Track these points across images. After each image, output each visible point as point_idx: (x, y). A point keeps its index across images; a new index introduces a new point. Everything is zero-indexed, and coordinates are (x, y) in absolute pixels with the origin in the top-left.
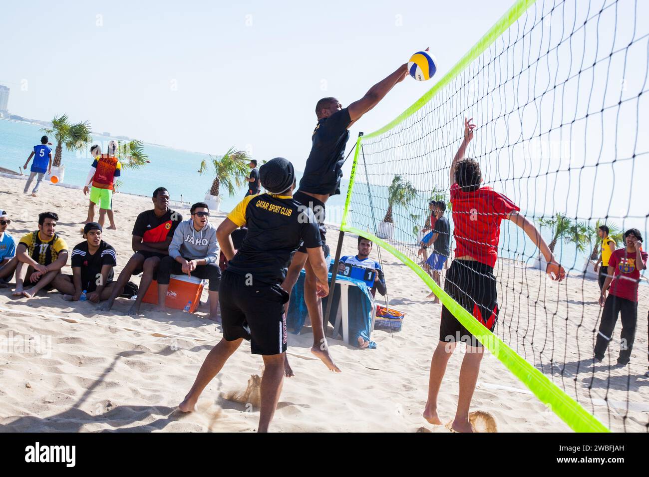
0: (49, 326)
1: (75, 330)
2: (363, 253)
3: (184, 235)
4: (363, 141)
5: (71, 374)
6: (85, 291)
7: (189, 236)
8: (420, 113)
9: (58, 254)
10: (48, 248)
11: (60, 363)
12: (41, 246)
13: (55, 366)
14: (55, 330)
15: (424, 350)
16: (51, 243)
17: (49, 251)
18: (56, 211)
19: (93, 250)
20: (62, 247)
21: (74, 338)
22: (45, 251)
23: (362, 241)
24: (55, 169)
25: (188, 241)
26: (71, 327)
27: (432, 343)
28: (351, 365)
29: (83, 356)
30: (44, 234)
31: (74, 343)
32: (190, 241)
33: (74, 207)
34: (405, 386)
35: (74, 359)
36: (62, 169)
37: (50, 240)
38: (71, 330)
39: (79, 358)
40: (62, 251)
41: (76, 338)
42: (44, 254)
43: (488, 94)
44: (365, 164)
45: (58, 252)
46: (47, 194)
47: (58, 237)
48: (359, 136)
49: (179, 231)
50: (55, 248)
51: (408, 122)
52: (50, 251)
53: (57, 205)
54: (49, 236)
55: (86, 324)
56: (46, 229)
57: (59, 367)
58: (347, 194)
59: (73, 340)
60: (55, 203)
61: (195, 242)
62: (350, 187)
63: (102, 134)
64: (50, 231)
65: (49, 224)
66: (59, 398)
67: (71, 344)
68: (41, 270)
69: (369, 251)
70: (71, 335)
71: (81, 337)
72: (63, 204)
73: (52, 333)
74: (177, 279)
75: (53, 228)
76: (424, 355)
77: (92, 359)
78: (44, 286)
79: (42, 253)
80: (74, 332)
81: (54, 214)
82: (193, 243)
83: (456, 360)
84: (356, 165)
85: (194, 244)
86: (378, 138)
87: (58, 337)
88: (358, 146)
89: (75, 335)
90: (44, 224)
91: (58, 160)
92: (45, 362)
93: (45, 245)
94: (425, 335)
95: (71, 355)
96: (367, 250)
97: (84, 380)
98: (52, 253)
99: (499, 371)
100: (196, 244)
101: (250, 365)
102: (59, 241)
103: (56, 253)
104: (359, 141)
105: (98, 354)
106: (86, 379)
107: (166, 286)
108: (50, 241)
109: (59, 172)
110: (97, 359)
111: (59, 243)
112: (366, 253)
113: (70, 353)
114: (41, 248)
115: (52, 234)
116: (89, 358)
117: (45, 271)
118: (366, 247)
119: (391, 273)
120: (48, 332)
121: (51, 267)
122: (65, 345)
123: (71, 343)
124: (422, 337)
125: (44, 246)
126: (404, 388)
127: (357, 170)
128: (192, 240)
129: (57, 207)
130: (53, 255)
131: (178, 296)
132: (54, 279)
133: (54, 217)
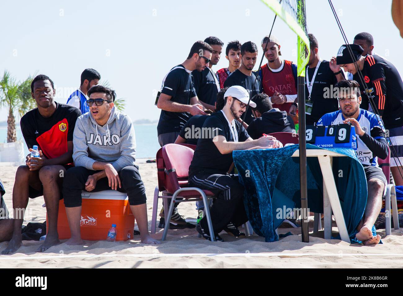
3: (85, 134)
7: (92, 135)
25: (93, 142)
32: (96, 141)
49: (80, 131)
61: (103, 142)
74: (91, 198)
82: (101, 144)
85: (103, 145)
100: (105, 144)
107: (78, 209)
128: (98, 140)
131: (98, 221)
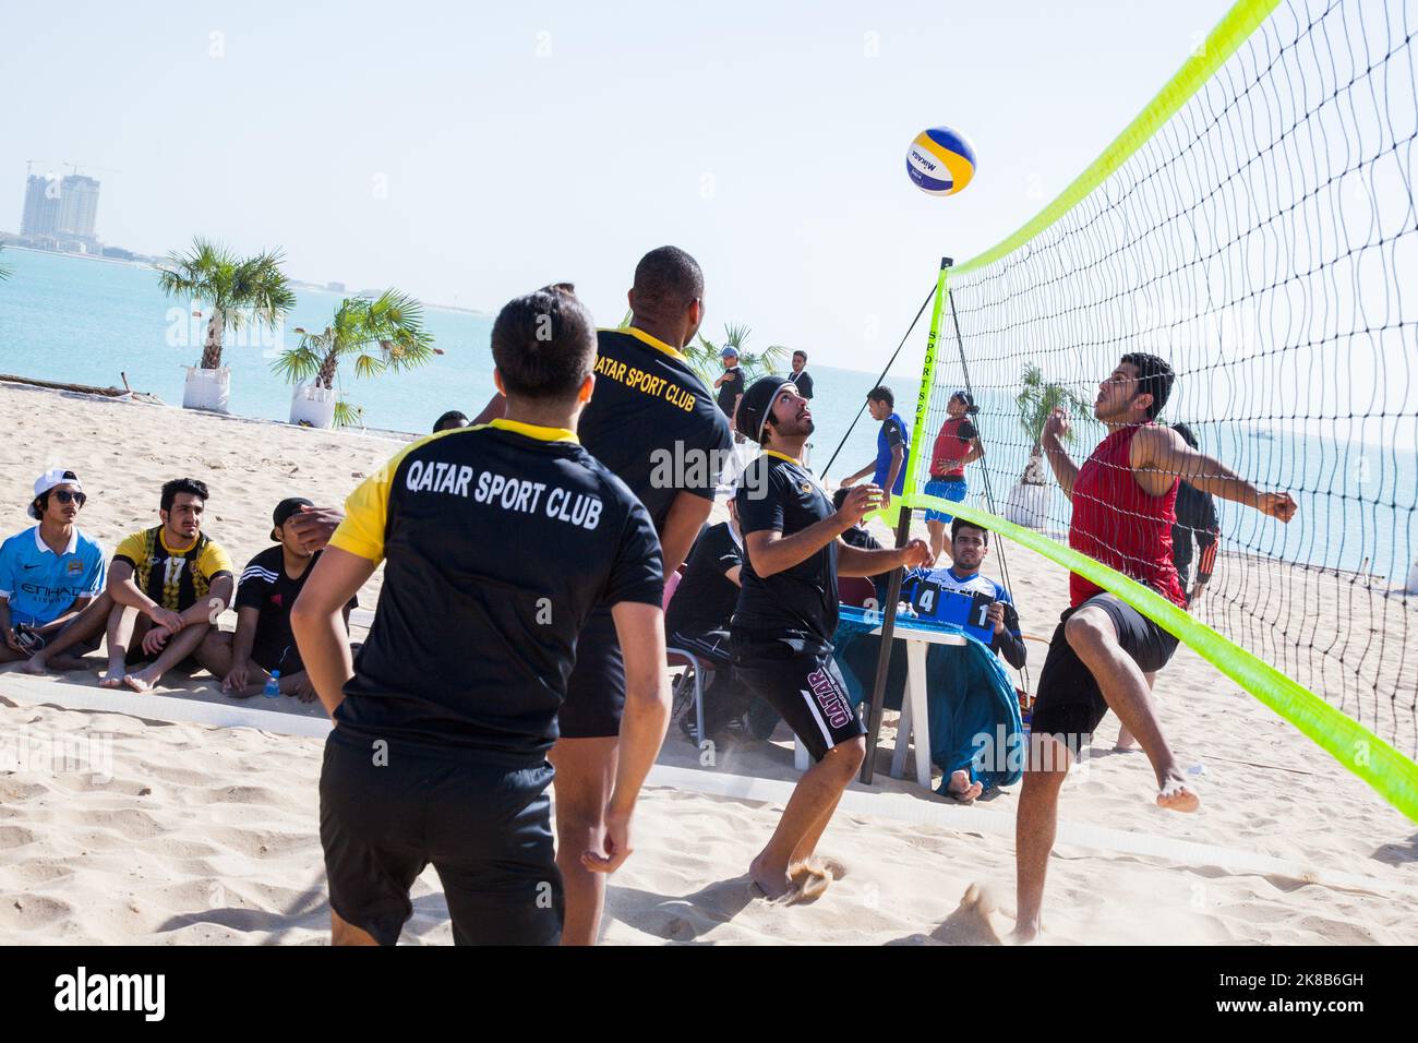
0: (188, 761)
1: (250, 769)
2: (964, 561)
4: (952, 279)
5: (240, 876)
6: (277, 673)
8: (1112, 186)
9: (208, 582)
10: (186, 568)
11: (212, 851)
12: (168, 562)
13: (201, 858)
14: (202, 769)
15: (1121, 802)
16: (191, 556)
17: (186, 574)
18: (207, 477)
19: (296, 566)
20: (218, 564)
21: (247, 789)
22: (177, 576)
23: (963, 531)
24: (206, 376)
26: (243, 763)
27: (1143, 784)
28: (936, 842)
29: (269, 832)
30: (175, 532)
31: (248, 800)
33: (254, 468)
34: (1072, 893)
35: (247, 840)
36: (225, 374)
37: (190, 548)
38: (242, 769)
39: (259, 837)
40: (218, 574)
41: (254, 789)
42: (176, 584)
43: (1307, 116)
44: (959, 336)
45: (209, 577)
46: (188, 436)
47: (208, 540)
48: (943, 267)
50: (201, 567)
51: (1081, 212)
52: (191, 577)
53: (213, 464)
54: (185, 537)
55: (277, 753)
56: (178, 520)
57: (210, 860)
58: (915, 414)
59: (246, 793)
60: (208, 459)
62: (922, 396)
63: (326, 286)
64: (189, 524)
65: (186, 509)
66: (208, 936)
67: (241, 804)
68: (169, 623)
69: (980, 557)
70: (241, 782)
71: (265, 785)
72: (227, 461)
73: (195, 777)
75: (195, 517)
76: (1124, 814)
77: (290, 840)
78: (177, 661)
79: (171, 579)
80: (246, 773)
81: (198, 483)
83: (1204, 827)
84: (936, 342)
86: (996, 267)
87: (209, 786)
88: (940, 294)
89: (250, 781)
90: (174, 507)
91: (213, 353)
92: (175, 849)
93: (177, 560)
94: (1125, 766)
95: (240, 832)
96: (974, 553)
97: (270, 890)
98: (195, 580)
99: (1318, 853)
101: (682, 846)
102: (211, 550)
103: (205, 579)
104: (942, 280)
105: (305, 826)
106: (277, 888)
108: (187, 550)
109: (216, 382)
110: (301, 839)
111: (212, 554)
112: (972, 561)
113: (236, 826)
114: (168, 568)
115: (192, 533)
116: (284, 836)
117: (179, 625)
118: (971, 546)
119: (1041, 611)
120: (185, 775)
121: (192, 614)
122: (225, 805)
123: (240, 801)
124: (1118, 769)
125: (174, 565)
126: (1069, 900)
127: (938, 353)
129: (214, 468)
130: (197, 587)
132: (200, 645)
133: (200, 491)
